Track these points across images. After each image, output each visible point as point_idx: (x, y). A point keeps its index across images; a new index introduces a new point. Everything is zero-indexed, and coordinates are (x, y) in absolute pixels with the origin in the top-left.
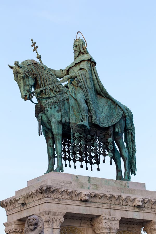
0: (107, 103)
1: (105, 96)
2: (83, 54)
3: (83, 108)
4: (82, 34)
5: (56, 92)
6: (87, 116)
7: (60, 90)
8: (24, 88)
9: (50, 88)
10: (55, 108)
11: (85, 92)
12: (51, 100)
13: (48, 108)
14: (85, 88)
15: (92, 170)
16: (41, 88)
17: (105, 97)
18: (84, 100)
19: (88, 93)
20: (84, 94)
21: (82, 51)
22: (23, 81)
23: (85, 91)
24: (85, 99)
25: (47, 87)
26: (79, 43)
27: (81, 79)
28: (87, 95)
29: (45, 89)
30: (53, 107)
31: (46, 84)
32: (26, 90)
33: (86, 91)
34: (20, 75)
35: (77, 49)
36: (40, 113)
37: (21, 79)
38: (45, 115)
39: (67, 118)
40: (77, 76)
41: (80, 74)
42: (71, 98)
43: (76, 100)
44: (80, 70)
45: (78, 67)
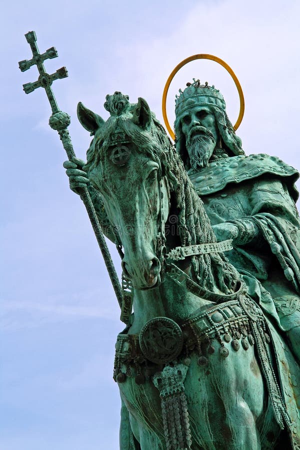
9: (210, 254)
10: (246, 348)
25: (202, 248)
26: (215, 104)
27: (287, 251)
29: (198, 258)
30: (240, 345)
31: (201, 234)
36: (172, 365)
37: (141, 180)
38: (208, 373)
39: (282, 407)
40: (267, 237)
41: (275, 229)
42: (270, 325)
43: (286, 336)
44: (266, 214)
45: (241, 199)
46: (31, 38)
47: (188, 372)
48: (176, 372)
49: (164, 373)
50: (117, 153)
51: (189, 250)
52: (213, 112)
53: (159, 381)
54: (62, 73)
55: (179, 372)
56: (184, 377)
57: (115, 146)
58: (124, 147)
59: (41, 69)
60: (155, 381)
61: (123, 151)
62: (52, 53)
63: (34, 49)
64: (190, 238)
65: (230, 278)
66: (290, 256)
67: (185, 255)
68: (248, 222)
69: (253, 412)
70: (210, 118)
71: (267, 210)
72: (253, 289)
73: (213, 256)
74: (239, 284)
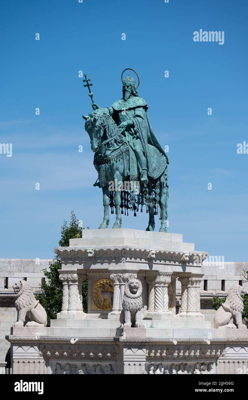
1: (154, 144)
2: (135, 96)
3: (143, 162)
8: (96, 140)
10: (120, 161)
11: (143, 143)
12: (116, 152)
13: (114, 161)
14: (142, 139)
15: (128, 216)
16: (108, 139)
18: (143, 151)
19: (146, 145)
20: (142, 146)
21: (134, 92)
22: (96, 134)
25: (112, 138)
26: (131, 83)
27: (139, 128)
28: (144, 146)
30: (118, 161)
31: (112, 135)
32: (97, 143)
33: (143, 141)
34: (95, 128)
35: (129, 89)
36: (103, 164)
38: (110, 167)
39: (128, 171)
40: (135, 124)
41: (137, 122)
42: (130, 149)
43: (134, 151)
44: (136, 117)
45: (132, 111)
46: (85, 76)
49: (101, 165)
52: (131, 86)
54: (91, 85)
56: (105, 167)
57: (90, 124)
59: (87, 83)
60: (100, 167)
62: (89, 80)
63: (86, 78)
64: (109, 137)
65: (120, 141)
66: (140, 129)
67: (107, 142)
68: (131, 121)
69: (120, 173)
70: (130, 87)
71: (137, 116)
72: (129, 139)
73: (115, 138)
74: (123, 141)
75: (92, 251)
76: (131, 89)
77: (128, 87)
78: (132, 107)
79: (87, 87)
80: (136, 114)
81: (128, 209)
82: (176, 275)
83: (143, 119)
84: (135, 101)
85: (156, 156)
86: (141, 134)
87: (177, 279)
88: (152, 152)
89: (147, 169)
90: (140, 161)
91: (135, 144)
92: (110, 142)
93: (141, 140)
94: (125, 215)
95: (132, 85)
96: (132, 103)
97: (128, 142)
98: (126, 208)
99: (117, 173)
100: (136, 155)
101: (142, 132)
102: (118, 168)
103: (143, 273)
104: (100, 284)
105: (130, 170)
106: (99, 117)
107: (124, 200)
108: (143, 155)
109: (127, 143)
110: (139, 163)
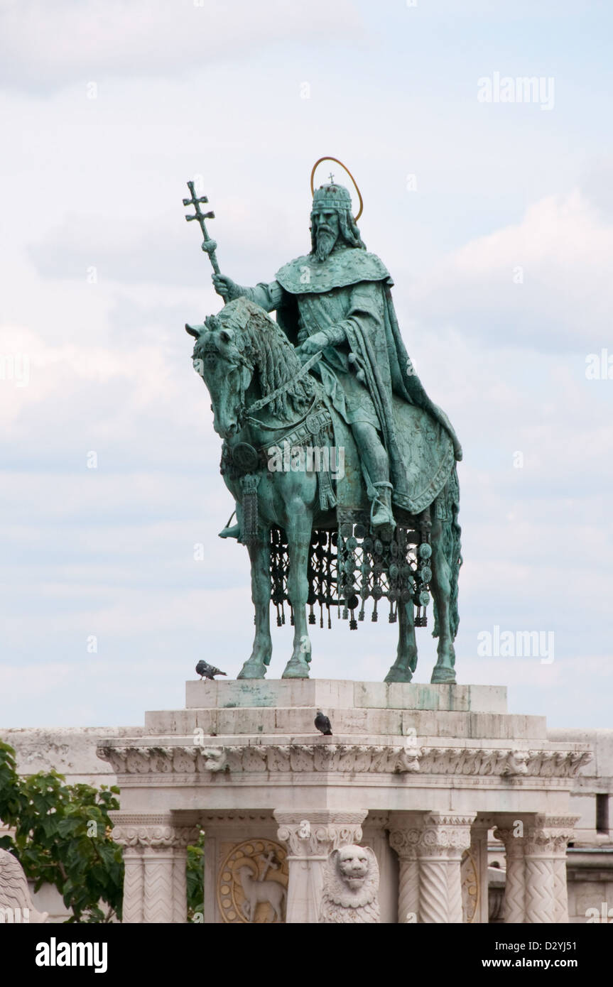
0: (418, 424)
1: (413, 399)
2: (350, 245)
3: (378, 463)
4: (348, 172)
5: (301, 403)
6: (389, 488)
7: (307, 395)
8: (229, 402)
9: (287, 391)
11: (378, 403)
12: (293, 437)
14: (375, 387)
15: (330, 627)
16: (266, 395)
17: (411, 401)
18: (377, 429)
19: (387, 406)
20: (373, 411)
21: (348, 234)
22: (230, 382)
23: (376, 398)
24: (378, 427)
25: (280, 391)
26: (339, 207)
27: (365, 354)
28: (382, 413)
29: (275, 400)
31: (280, 381)
32: (232, 409)
33: (378, 397)
34: (226, 363)
35: (330, 224)
36: (251, 474)
37: (225, 376)
38: (273, 482)
39: (330, 493)
40: (350, 343)
41: (359, 334)
42: (337, 422)
43: (350, 428)
44: (356, 318)
45: (343, 299)
46: (191, 185)
47: (260, 481)
48: (253, 480)
49: (246, 478)
50: (209, 357)
51: (266, 400)
52: (337, 213)
53: (243, 482)
54: (211, 215)
55: (255, 480)
56: (257, 484)
57: (209, 352)
58: (214, 354)
59: (197, 209)
60: (241, 481)
61: (213, 357)
62: (204, 200)
63: (193, 194)
64: (269, 390)
65: (304, 400)
66: (366, 358)
67: (262, 405)
68: (338, 332)
69: (305, 503)
70: (334, 218)
71: (358, 313)
72: (331, 390)
73: (290, 391)
74: (314, 398)
75: (217, 753)
76: (336, 226)
77: (328, 216)
78: (340, 285)
79: (196, 223)
80: (354, 308)
81: (331, 607)
82: (489, 820)
83: (377, 323)
84: (351, 265)
85: (419, 438)
86: (371, 373)
87: (490, 833)
88: (408, 426)
89: (391, 485)
90: (367, 460)
91: (352, 407)
92: (272, 405)
93: (370, 392)
94: (322, 627)
95: (341, 212)
96: (340, 271)
97: (330, 398)
98: (324, 605)
99: (298, 500)
100: (357, 440)
101: (373, 368)
102: (300, 486)
103: (381, 819)
104: (245, 856)
105: (338, 490)
106: (236, 328)
107: (316, 578)
108: (378, 441)
109: (328, 403)
110: (364, 468)
